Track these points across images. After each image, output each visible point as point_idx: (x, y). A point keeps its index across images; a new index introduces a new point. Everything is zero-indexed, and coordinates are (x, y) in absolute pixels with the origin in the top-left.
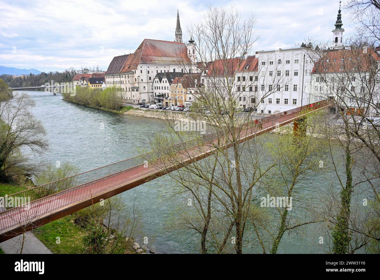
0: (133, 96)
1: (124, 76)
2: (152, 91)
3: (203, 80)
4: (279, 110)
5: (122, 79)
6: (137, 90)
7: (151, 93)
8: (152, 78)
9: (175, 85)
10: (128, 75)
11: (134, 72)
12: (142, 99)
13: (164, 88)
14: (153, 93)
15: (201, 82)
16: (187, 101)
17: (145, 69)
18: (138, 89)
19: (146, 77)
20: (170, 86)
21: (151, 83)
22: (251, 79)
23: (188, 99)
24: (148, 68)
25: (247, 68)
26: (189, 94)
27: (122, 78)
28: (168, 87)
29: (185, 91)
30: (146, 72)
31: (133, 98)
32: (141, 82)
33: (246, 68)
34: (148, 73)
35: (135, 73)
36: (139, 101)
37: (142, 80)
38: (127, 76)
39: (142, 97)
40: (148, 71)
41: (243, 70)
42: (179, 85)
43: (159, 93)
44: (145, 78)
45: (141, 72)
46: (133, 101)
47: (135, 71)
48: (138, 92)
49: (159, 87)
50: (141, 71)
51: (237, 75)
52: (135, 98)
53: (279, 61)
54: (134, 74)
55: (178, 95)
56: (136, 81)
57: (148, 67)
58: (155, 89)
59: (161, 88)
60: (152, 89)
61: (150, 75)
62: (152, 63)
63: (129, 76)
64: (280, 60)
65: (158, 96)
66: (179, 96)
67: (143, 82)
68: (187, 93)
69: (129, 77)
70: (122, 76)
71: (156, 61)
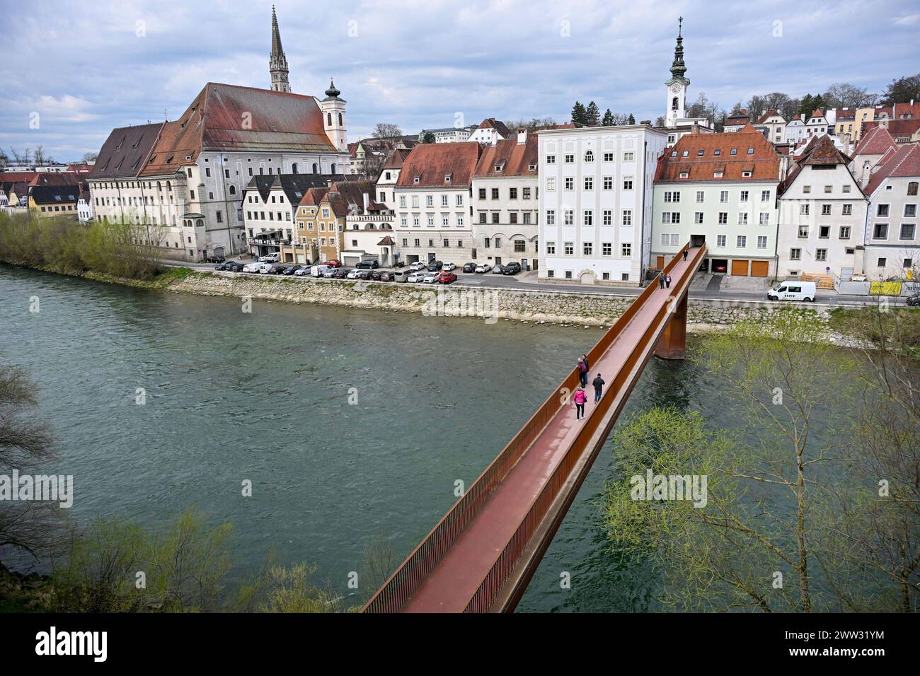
0: (186, 240)
1: (154, 184)
2: (239, 223)
3: (383, 194)
4: (591, 269)
5: (147, 192)
6: (199, 224)
7: (238, 230)
8: (238, 190)
9: (308, 209)
10: (169, 183)
11: (187, 172)
12: (214, 246)
13: (276, 216)
14: (243, 228)
15: (378, 201)
16: (347, 251)
17: (217, 164)
18: (203, 219)
19: (222, 187)
20: (295, 212)
21: (235, 204)
22: (513, 194)
23: (349, 246)
24: (224, 163)
25: (501, 168)
26: (351, 231)
27: (147, 189)
28: (287, 214)
29: (342, 225)
30: (220, 173)
31: (187, 244)
32: (209, 200)
33: (498, 169)
34: (228, 176)
35: (190, 176)
36: (205, 252)
37: (211, 194)
38: (163, 183)
39: (214, 240)
40: (227, 171)
41: (489, 174)
42: (322, 208)
43: (263, 230)
44: (219, 189)
45: (208, 174)
46: (188, 253)
47: (189, 170)
48: (203, 228)
49: (263, 214)
50: (208, 170)
51: (477, 185)
52: (194, 245)
53: (588, 153)
54: (186, 178)
55: (322, 234)
56: (193, 197)
57: (226, 160)
58: (250, 217)
59: (267, 216)
60: (241, 219)
61: (232, 180)
62: (234, 149)
63: (172, 184)
64: (591, 153)
65: (259, 237)
66: (325, 238)
67: (215, 200)
68: (345, 230)
69: (172, 188)
70: (147, 184)
71: (246, 145)
